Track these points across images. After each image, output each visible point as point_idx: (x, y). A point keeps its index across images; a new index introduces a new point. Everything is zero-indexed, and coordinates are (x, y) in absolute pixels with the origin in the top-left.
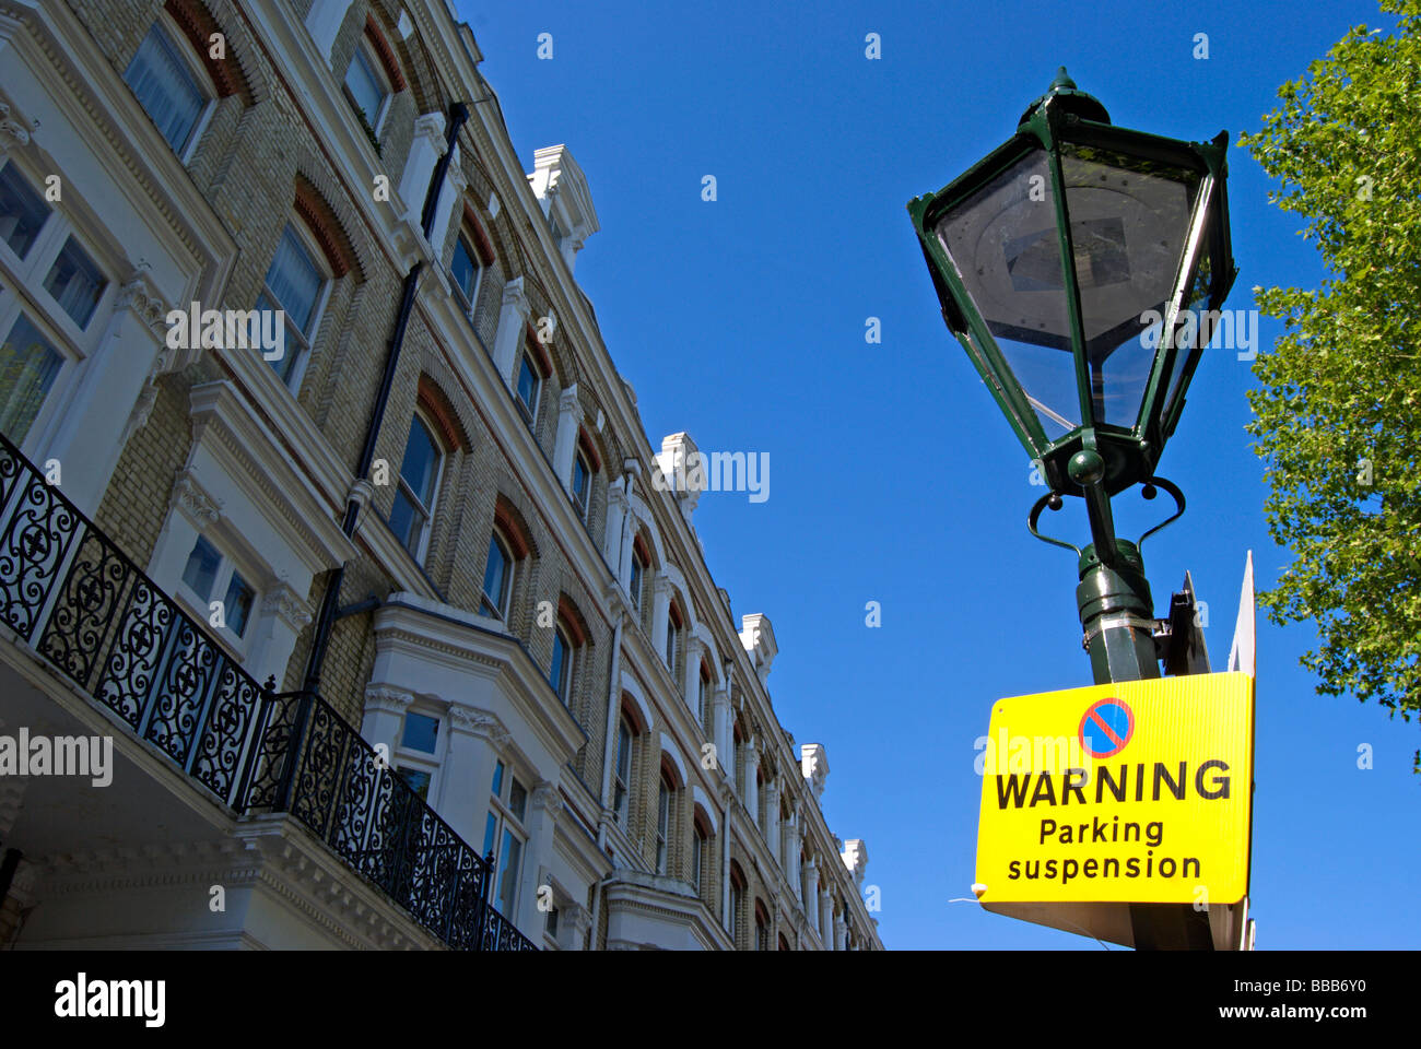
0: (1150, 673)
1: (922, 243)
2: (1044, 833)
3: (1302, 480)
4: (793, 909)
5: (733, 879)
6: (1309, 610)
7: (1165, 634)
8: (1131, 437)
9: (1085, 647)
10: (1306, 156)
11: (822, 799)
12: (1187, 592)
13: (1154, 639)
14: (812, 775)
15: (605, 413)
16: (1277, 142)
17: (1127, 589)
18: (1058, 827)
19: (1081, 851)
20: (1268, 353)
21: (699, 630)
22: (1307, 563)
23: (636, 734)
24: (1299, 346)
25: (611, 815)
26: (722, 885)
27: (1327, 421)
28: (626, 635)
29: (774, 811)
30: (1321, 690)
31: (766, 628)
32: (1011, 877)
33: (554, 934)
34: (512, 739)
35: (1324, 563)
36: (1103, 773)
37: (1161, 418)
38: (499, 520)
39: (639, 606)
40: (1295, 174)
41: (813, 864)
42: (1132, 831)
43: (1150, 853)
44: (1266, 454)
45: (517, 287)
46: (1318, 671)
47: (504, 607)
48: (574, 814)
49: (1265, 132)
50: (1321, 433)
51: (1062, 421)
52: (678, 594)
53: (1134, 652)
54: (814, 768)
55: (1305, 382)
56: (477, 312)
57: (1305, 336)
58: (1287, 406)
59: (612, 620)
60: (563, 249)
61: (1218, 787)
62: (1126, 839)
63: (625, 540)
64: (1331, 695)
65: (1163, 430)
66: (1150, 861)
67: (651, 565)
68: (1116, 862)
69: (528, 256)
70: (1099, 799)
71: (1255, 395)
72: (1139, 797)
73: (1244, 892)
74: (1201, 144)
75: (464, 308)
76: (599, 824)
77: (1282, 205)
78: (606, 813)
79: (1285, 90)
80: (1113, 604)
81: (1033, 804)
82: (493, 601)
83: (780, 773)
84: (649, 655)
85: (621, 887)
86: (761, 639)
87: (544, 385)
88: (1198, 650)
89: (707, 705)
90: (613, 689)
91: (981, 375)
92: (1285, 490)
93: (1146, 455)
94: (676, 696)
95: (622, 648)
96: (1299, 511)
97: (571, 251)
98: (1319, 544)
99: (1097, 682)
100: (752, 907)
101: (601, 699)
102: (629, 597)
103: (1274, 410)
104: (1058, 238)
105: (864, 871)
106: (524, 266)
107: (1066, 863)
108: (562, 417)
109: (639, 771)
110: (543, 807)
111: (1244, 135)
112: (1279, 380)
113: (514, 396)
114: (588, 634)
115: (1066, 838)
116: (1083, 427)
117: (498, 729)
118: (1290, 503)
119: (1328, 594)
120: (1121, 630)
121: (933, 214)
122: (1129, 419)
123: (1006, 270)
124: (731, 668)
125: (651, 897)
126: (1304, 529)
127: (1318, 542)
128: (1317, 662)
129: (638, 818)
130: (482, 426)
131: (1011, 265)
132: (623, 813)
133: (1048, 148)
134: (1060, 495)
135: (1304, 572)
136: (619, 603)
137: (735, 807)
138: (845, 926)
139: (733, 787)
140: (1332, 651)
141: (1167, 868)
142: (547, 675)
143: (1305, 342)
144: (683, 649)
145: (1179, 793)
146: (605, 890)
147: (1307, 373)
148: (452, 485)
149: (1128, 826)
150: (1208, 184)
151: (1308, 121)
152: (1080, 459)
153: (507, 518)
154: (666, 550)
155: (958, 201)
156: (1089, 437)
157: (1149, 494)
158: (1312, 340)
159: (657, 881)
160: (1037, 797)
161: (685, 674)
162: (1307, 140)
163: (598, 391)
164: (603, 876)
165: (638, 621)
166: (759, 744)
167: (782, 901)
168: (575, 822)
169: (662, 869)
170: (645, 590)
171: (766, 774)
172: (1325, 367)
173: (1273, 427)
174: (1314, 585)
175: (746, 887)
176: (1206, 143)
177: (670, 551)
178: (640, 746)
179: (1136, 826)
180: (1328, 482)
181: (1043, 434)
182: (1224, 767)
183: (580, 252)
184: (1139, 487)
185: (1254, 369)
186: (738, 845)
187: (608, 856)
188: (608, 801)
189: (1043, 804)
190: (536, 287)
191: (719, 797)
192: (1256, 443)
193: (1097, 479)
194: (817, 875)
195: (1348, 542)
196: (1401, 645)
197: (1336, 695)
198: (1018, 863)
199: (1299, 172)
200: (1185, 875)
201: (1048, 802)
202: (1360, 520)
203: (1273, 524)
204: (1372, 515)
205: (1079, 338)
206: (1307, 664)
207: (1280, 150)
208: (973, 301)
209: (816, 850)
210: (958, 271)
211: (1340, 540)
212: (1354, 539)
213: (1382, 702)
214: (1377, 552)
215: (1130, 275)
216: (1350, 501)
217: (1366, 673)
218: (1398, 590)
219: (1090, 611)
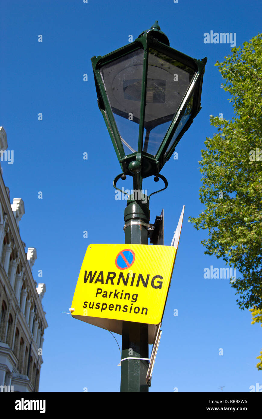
0: (144, 242)
1: (94, 74)
2: (98, 293)
3: (213, 183)
4: (16, 306)
6: (207, 226)
7: (152, 229)
8: (154, 159)
9: (124, 230)
10: (236, 74)
11: (33, 268)
12: (161, 216)
13: (148, 231)
14: (31, 259)
16: (227, 67)
17: (142, 212)
18: (103, 291)
19: (109, 301)
20: (210, 138)
22: (209, 211)
24: (221, 138)
27: (224, 165)
29: (15, 270)
30: (206, 253)
31: (22, 204)
32: (84, 307)
35: (215, 211)
36: (121, 275)
37: (165, 154)
40: (231, 79)
41: (26, 290)
42: (127, 296)
43: (132, 304)
44: (204, 172)
46: (206, 246)
49: (225, 63)
50: (222, 168)
51: (131, 148)
53: (140, 234)
54: (32, 257)
55: (220, 150)
57: (223, 135)
58: (213, 157)
61: (158, 285)
62: (125, 298)
64: (209, 255)
65: (165, 158)
66: (131, 307)
68: (120, 306)
70: (118, 284)
71: (204, 151)
72: (132, 285)
73: (160, 321)
74: (198, 60)
77: (225, 89)
79: (234, 50)
80: (136, 217)
81: (96, 282)
83: (19, 257)
86: (19, 208)
88: (161, 236)
91: (107, 127)
92: (207, 185)
93: (158, 166)
96: (210, 193)
98: (214, 205)
99: (126, 243)
103: (209, 158)
104: (142, 83)
105: (44, 295)
107: (103, 304)
111: (217, 62)
112: (212, 148)
115: (105, 296)
116: (138, 152)
118: (208, 190)
119: (214, 222)
120: (137, 226)
121: (100, 64)
122: (154, 152)
123: (123, 90)
124: (6, 216)
126: (210, 199)
127: (214, 204)
128: (206, 243)
131: (125, 89)
133: (145, 49)
134: (126, 175)
135: (208, 213)
138: (34, 313)
140: (211, 241)
141: (137, 310)
143: (223, 137)
145: (145, 285)
147: (222, 147)
149: (126, 294)
150: (197, 75)
151: (239, 62)
152: (133, 163)
155: (110, 61)
156: (139, 156)
157: (156, 180)
158: (225, 137)
160: (98, 280)
162: (237, 69)
166: (12, 245)
167: (12, 302)
171: (13, 256)
172: (228, 147)
173: (207, 164)
174: (210, 218)
176: (199, 60)
179: (129, 294)
180: (221, 185)
181: (124, 152)
182: (161, 278)
184: (153, 177)
185: (205, 143)
189: (99, 283)
192: (201, 168)
193: (138, 172)
194: (27, 295)
195: (223, 206)
196: (233, 242)
197: (210, 255)
198: (87, 302)
199: (233, 79)
200: (142, 313)
201: (101, 282)
202: (229, 199)
203: (201, 196)
204: (232, 198)
205: (142, 119)
206: (203, 244)
207: (228, 70)
208: (108, 99)
209: (27, 286)
210: (105, 87)
211: (221, 205)
212: (225, 205)
213: (224, 259)
214: (231, 210)
215: (165, 101)
216: (227, 192)
217: (221, 249)
218: (236, 224)
219: (128, 217)
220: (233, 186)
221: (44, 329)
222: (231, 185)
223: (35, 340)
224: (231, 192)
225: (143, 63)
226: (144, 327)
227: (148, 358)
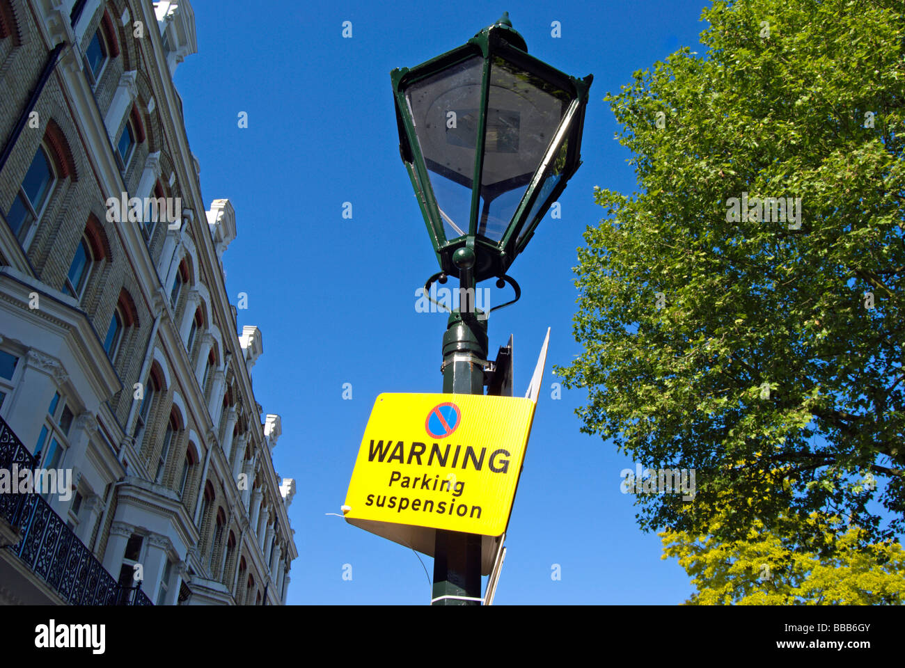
0: (477, 391)
1: (395, 98)
2: (392, 479)
3: (597, 306)
4: (242, 517)
5: (206, 493)
6: (586, 382)
7: (491, 370)
8: (496, 247)
9: (441, 370)
10: (641, 116)
11: (273, 450)
12: (509, 347)
13: (484, 372)
14: (270, 434)
15: (176, 175)
16: (626, 104)
17: (474, 339)
18: (402, 477)
19: (412, 494)
20: (594, 227)
21: (213, 329)
22: (590, 355)
23: (158, 389)
24: (613, 227)
25: (131, 440)
26: (198, 496)
27: (618, 274)
28: (163, 324)
29: (241, 454)
30: (583, 430)
31: (258, 336)
32: (367, 504)
33: (77, 513)
34: (69, 379)
35: (600, 357)
36: (436, 447)
37: (517, 240)
38: (87, 231)
39: (175, 307)
40: (632, 125)
41: (260, 490)
42: (446, 485)
43: (454, 500)
44: (581, 286)
45: (131, 76)
46: (583, 419)
47: (81, 290)
48: (104, 434)
49: (621, 96)
50: (614, 281)
51: (457, 228)
52: (203, 304)
53: (470, 377)
54: (272, 430)
55: (611, 249)
56: (99, 87)
57: (617, 222)
58: (598, 261)
59: (155, 313)
60: (169, 59)
61: (501, 466)
62: (441, 490)
63: (174, 261)
64: (588, 434)
65: (516, 248)
66: (452, 505)
67: (189, 281)
68: (432, 503)
69: (144, 58)
70: (430, 463)
71: (582, 250)
72: (454, 465)
73: (504, 531)
74: (577, 78)
75: (90, 82)
76: (121, 445)
77: (621, 141)
78: (127, 438)
79: (637, 74)
80: (464, 347)
81: (389, 461)
82: (73, 285)
83: (249, 430)
84: (176, 340)
85: (129, 487)
86: (253, 343)
87: (137, 147)
88: (508, 383)
89: (209, 378)
90: (147, 358)
91: (415, 191)
92: (587, 310)
93: (504, 260)
94: (189, 369)
95: (158, 332)
96: (592, 324)
97: (174, 62)
98: (599, 346)
99: (445, 392)
100: (215, 511)
101: (138, 363)
102: (169, 299)
103: (591, 261)
104: (479, 116)
105: (292, 499)
106: (138, 64)
107: (402, 499)
108: (146, 170)
109: (155, 414)
110: (83, 428)
111: (609, 94)
112: (597, 245)
113: (115, 149)
114: (136, 319)
115: (405, 484)
116: (469, 235)
117: (60, 371)
118: (588, 318)
119: (598, 375)
120: (466, 363)
121: (406, 81)
122: (498, 236)
124: (230, 357)
125: (149, 497)
126: (593, 335)
127: (599, 344)
128: (584, 413)
129: (149, 445)
130: (87, 165)
132: (139, 440)
133: (485, 57)
134: (446, 274)
135: (587, 360)
136: (162, 302)
137: (216, 447)
138: (274, 531)
139: (217, 434)
140: (593, 408)
141: (462, 510)
142: (103, 341)
143: (616, 225)
144: (200, 340)
145: (478, 466)
146: (118, 488)
147: (614, 244)
148: (58, 200)
149: (444, 482)
150: (575, 104)
151: (646, 96)
152: (461, 252)
153: (94, 231)
154: (200, 273)
155: (423, 77)
156: (471, 242)
157: (500, 285)
158: (621, 225)
159: (154, 487)
160: (393, 457)
161: (198, 357)
162: (643, 107)
163: (174, 158)
164: (118, 479)
165: (172, 316)
166: (239, 409)
167: (236, 511)
168: (105, 441)
169: (159, 480)
170: (182, 298)
171: (240, 429)
172: (624, 243)
173: (588, 272)
174: (591, 369)
175: (214, 498)
176: (579, 79)
177: (203, 275)
178: (159, 398)
179: (449, 482)
180: (612, 310)
181: (444, 234)
182: (507, 454)
183: (180, 63)
184: (495, 279)
185: (584, 235)
186: (213, 472)
187: (124, 466)
188: (130, 430)
189: (396, 462)
190: (144, 80)
191: (206, 440)
192: (576, 279)
193: (469, 267)
194: (261, 498)
195: (615, 347)
196: (631, 411)
197: (590, 434)
198: (373, 496)
199: (634, 123)
200: (471, 516)
201: (399, 461)
202: (624, 336)
203: (576, 329)
204: (631, 334)
205: (478, 182)
206: (578, 413)
207: (627, 109)
208: (418, 142)
209: (263, 482)
210: (413, 121)
211: (612, 345)
212: (619, 346)
213: (615, 442)
214: (630, 355)
215: (518, 149)
216: (621, 324)
217: (609, 424)
218: (637, 380)
219: (449, 348)
220: (635, 313)
221: (290, 560)
222: (629, 311)
223: (274, 579)
224: (629, 323)
225: (481, 82)
226: (474, 541)
227: (479, 597)
